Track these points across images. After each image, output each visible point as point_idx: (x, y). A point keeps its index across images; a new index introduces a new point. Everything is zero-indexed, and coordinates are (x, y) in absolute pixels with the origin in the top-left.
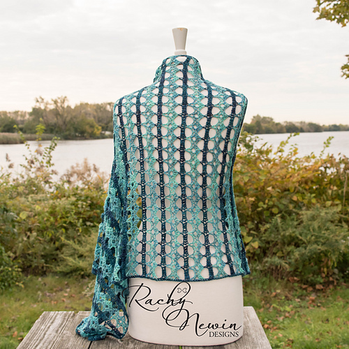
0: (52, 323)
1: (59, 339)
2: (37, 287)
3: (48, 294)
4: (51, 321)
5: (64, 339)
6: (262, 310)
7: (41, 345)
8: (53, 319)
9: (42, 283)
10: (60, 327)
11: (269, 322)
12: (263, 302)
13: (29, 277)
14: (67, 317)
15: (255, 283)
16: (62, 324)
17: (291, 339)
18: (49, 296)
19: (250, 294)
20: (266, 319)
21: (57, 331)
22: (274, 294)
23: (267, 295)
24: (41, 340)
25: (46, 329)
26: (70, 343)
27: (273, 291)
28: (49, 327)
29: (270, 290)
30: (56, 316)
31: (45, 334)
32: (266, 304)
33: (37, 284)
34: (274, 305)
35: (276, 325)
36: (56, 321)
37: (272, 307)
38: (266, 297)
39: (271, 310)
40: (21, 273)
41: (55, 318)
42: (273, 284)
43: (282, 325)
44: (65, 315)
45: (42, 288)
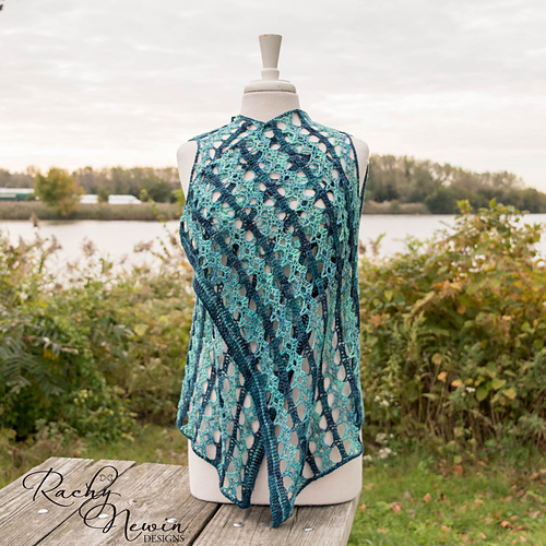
2: (158, 442)
3: (174, 454)
6: (509, 499)
9: (168, 437)
11: (514, 518)
12: (515, 487)
13: (146, 426)
15: (505, 456)
18: (175, 457)
19: (495, 472)
20: (509, 514)
22: (535, 475)
23: (523, 476)
27: (533, 469)
29: (530, 469)
32: (517, 491)
33: (158, 439)
34: (530, 493)
35: (523, 523)
37: (525, 497)
38: (521, 479)
39: (524, 500)
40: (134, 421)
42: (534, 459)
43: (534, 523)
45: (166, 445)
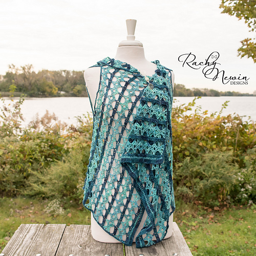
0: (28, 232)
1: (34, 245)
4: (27, 231)
5: (38, 244)
7: (20, 248)
8: (28, 230)
9: (13, 203)
10: (34, 235)
13: (4, 198)
14: (39, 229)
16: (35, 233)
17: (196, 245)
18: (18, 212)
21: (32, 239)
22: (184, 213)
23: (179, 214)
24: (20, 245)
25: (23, 237)
26: (42, 247)
27: (183, 211)
28: (26, 236)
29: (181, 211)
30: (31, 228)
31: (23, 241)
32: (178, 220)
33: (9, 204)
34: (184, 221)
35: (185, 236)
36: (31, 231)
37: (182, 223)
39: (182, 225)
41: (30, 229)
42: (183, 206)
43: (190, 235)
44: (38, 227)
45: (14, 206)
